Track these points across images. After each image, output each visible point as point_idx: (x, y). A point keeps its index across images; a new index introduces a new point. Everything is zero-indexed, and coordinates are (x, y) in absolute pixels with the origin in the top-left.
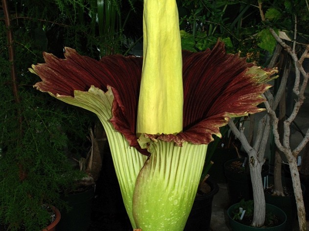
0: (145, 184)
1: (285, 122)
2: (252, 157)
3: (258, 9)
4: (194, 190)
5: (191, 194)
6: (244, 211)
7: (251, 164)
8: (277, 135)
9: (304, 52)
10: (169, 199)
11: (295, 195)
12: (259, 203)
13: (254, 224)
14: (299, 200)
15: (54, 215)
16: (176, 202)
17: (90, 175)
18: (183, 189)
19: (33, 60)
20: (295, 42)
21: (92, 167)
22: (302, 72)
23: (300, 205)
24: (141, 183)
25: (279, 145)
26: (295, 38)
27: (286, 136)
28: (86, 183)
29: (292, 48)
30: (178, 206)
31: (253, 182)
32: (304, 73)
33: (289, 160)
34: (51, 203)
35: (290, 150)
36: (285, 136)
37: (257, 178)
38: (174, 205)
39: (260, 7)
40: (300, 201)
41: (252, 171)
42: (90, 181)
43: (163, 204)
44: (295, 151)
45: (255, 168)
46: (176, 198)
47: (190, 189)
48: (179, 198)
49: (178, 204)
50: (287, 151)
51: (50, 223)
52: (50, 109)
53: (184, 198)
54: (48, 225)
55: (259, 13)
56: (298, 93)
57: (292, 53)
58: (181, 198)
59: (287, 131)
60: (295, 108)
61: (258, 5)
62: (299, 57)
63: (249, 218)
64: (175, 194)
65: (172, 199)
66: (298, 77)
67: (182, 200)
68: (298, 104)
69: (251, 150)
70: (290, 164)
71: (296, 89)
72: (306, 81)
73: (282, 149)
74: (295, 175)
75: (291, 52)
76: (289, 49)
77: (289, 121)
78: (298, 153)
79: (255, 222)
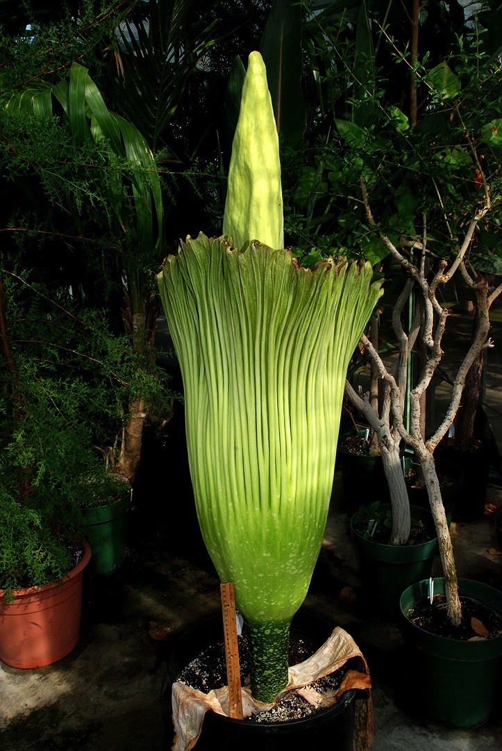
2: (385, 437)
3: (363, 205)
6: (376, 523)
7: (384, 448)
9: (437, 273)
11: (434, 516)
13: (396, 541)
14: (441, 524)
15: (80, 552)
19: (34, 300)
21: (125, 462)
22: (436, 307)
27: (415, 416)
29: (420, 268)
32: (440, 309)
33: (422, 459)
35: (422, 440)
39: (365, 202)
44: (430, 442)
50: (417, 443)
52: (63, 380)
55: (365, 212)
56: (432, 343)
57: (420, 276)
59: (416, 410)
60: (428, 370)
61: (363, 200)
62: (429, 282)
63: (386, 533)
68: (433, 363)
70: (423, 465)
71: (429, 337)
72: (443, 322)
73: (409, 440)
74: (432, 482)
75: (418, 276)
76: (414, 271)
77: (419, 393)
78: (435, 445)
79: (398, 536)
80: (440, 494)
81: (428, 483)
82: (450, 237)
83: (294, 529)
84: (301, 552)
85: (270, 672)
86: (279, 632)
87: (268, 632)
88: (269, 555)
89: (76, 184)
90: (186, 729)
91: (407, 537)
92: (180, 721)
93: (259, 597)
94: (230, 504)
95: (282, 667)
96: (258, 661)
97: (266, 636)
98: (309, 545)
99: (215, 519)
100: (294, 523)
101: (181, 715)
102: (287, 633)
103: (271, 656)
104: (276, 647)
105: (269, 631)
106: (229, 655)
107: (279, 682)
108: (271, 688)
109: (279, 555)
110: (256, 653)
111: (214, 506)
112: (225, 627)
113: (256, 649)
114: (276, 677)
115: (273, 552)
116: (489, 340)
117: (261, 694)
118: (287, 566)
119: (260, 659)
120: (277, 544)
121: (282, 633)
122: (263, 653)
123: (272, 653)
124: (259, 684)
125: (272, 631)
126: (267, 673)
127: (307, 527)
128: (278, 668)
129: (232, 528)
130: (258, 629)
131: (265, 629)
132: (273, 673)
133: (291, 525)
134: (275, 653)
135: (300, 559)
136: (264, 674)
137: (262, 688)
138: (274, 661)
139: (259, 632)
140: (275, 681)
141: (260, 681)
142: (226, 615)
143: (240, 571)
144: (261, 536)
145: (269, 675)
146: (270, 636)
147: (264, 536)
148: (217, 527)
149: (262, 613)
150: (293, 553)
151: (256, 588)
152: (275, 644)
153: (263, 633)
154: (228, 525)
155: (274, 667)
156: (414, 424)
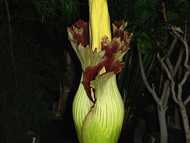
0: (89, 124)
1: (179, 85)
2: (159, 105)
3: (163, 13)
4: (119, 128)
5: (117, 130)
6: (154, 139)
7: (159, 110)
8: (174, 93)
10: (104, 134)
11: (185, 130)
12: (164, 134)
14: (188, 133)
16: (108, 136)
17: (59, 113)
18: (112, 127)
20: (186, 34)
21: (60, 108)
24: (87, 123)
25: (175, 99)
26: (186, 32)
27: (180, 93)
28: (56, 118)
29: (184, 38)
30: (109, 138)
31: (160, 121)
33: (182, 108)
35: (182, 102)
37: (162, 118)
38: (107, 138)
39: (164, 12)
41: (160, 114)
42: (59, 117)
43: (100, 137)
44: (185, 103)
45: (161, 112)
46: (108, 133)
47: (117, 128)
48: (110, 134)
49: (109, 137)
50: (180, 103)
53: (113, 133)
55: (163, 15)
56: (187, 67)
58: (111, 133)
59: (180, 91)
60: (185, 76)
61: (163, 10)
64: (107, 131)
65: (105, 134)
67: (112, 135)
68: (187, 73)
69: (159, 100)
70: (181, 111)
71: (186, 64)
73: (177, 102)
74: (185, 118)
75: (183, 41)
76: (182, 39)
77: (182, 84)
78: (186, 104)
80: (188, 122)
81: (184, 118)
156: (180, 96)
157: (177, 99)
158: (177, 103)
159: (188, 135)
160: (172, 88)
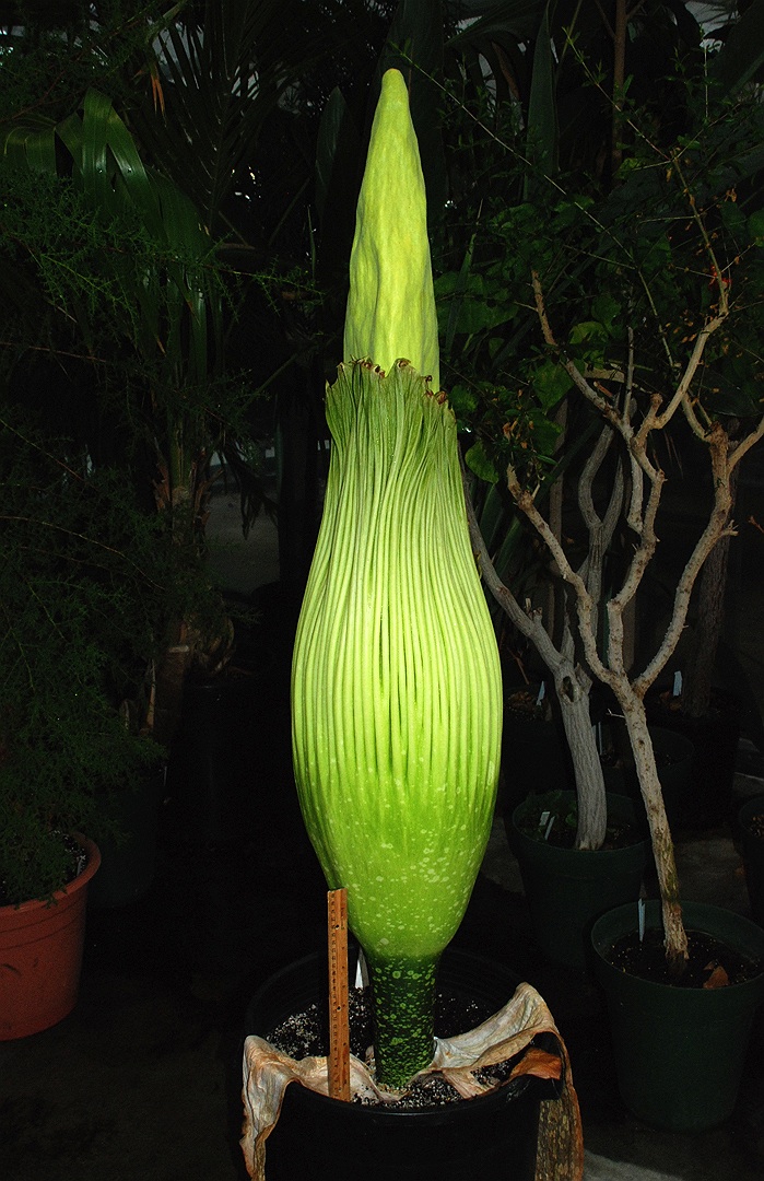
1: (609, 605)
3: (537, 314)
9: (646, 414)
13: (584, 845)
14: (653, 809)
15: (83, 857)
22: (646, 467)
23: (659, 823)
25: (598, 667)
27: (615, 641)
32: (652, 472)
33: (625, 705)
34: (74, 824)
35: (626, 678)
36: (611, 643)
39: (540, 308)
40: (657, 812)
44: (640, 682)
50: (618, 682)
51: (72, 876)
54: (66, 883)
55: (541, 325)
56: (640, 527)
57: (623, 423)
59: (617, 629)
60: (635, 567)
62: (635, 429)
66: (638, 486)
68: (642, 556)
70: (627, 717)
71: (635, 517)
72: (656, 492)
73: (605, 678)
74: (642, 742)
75: (619, 422)
76: (613, 414)
77: (621, 602)
78: (647, 686)
79: (587, 839)
80: (653, 761)
81: (635, 744)
82: (669, 362)
83: (429, 807)
84: (442, 848)
85: (401, 1040)
86: (416, 976)
87: (397, 975)
88: (390, 846)
89: (92, 281)
90: (260, 1109)
91: (601, 841)
92: (250, 1096)
93: (379, 915)
94: (333, 761)
95: (421, 1035)
96: (383, 1021)
97: (394, 981)
98: (457, 837)
99: (313, 784)
100: (429, 796)
101: (252, 1087)
102: (430, 980)
103: (402, 1015)
104: (410, 1001)
105: (399, 973)
106: (335, 1008)
107: (415, 1058)
108: (402, 1067)
109: (406, 849)
110: (380, 1007)
111: (312, 763)
112: (331, 962)
113: (379, 1002)
114: (412, 1051)
115: (398, 843)
116: (731, 524)
117: (386, 1074)
118: (421, 867)
119: (386, 1017)
120: (402, 830)
121: (420, 978)
122: (391, 1008)
123: (405, 1011)
124: (384, 1058)
125: (404, 974)
126: (396, 1041)
127: (451, 807)
128: (415, 1035)
129: (334, 799)
130: (383, 969)
131: (392, 970)
132: (407, 1042)
133: (424, 801)
134: (409, 1011)
135: (441, 860)
136: (392, 1043)
137: (389, 1066)
138: (406, 1023)
139: (383, 974)
140: (411, 1057)
141: (386, 1053)
142: (333, 942)
143: (349, 869)
144: (377, 814)
145: (399, 1044)
146: (401, 982)
147: (382, 814)
148: (315, 796)
149: (385, 941)
150: (430, 848)
151: (373, 899)
152: (410, 995)
153: (390, 976)
154: (329, 794)
155: (407, 1033)
156: (615, 652)
157: (607, 666)
158: (607, 681)
159: (654, 819)
160: (581, 619)
